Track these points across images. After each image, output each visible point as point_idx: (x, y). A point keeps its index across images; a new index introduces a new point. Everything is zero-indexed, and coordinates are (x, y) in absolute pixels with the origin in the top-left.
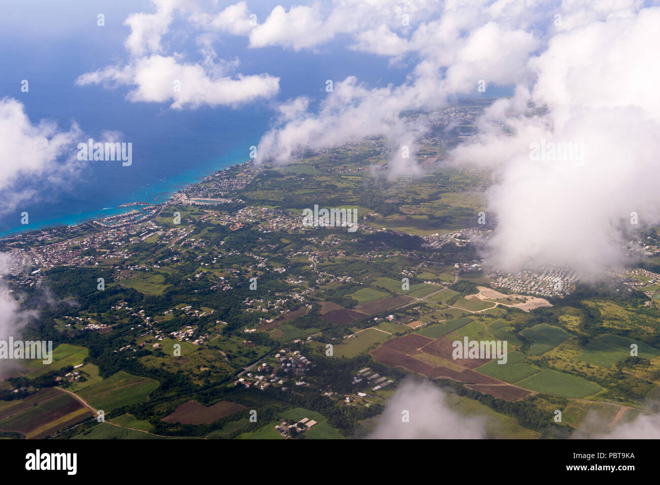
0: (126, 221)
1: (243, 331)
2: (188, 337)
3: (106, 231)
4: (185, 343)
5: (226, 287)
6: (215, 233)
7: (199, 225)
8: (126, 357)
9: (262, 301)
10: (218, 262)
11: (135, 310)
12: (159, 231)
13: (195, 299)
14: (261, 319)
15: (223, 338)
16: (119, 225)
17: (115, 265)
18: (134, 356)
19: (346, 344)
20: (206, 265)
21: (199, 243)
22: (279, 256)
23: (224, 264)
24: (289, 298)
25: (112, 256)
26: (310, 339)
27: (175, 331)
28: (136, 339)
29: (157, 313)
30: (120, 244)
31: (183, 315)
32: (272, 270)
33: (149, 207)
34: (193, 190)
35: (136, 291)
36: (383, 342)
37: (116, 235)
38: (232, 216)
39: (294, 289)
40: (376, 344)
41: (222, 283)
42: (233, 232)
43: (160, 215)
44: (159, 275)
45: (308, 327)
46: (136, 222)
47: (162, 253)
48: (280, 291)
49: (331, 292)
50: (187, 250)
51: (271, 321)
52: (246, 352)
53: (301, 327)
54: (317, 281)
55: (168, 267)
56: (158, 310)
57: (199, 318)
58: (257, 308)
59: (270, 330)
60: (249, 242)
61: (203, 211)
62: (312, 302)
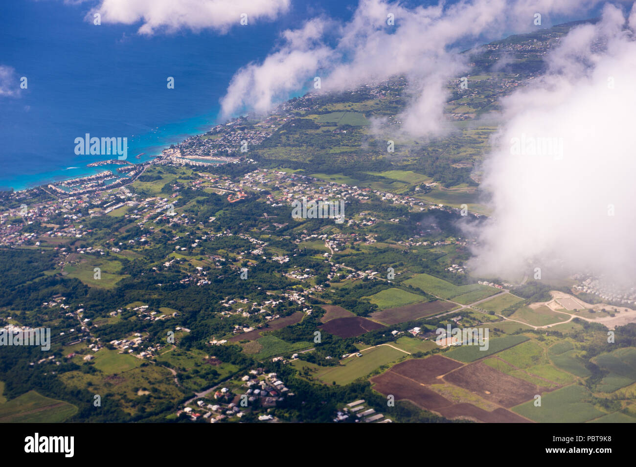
0: (92, 187)
1: (209, 342)
2: (132, 348)
3: (61, 198)
4: (127, 355)
5: (202, 281)
6: (206, 206)
7: (187, 193)
8: (43, 371)
9: (246, 301)
10: (200, 245)
11: (71, 308)
12: (130, 200)
13: (156, 296)
14: (237, 327)
15: (179, 351)
16: (81, 191)
17: (61, 247)
18: (54, 371)
19: (344, 365)
20: (183, 249)
21: (180, 219)
22: (284, 239)
23: (207, 248)
24: (283, 298)
25: (60, 234)
26: (296, 357)
27: (117, 339)
28: (64, 348)
29: (101, 314)
30: (75, 217)
31: (134, 318)
32: (270, 259)
33: (126, 168)
34: (192, 144)
35: (80, 282)
36: (391, 365)
37: (73, 205)
38: (234, 182)
39: (294, 287)
40: (382, 367)
41: (199, 275)
42: (231, 204)
43: (139, 178)
44: (116, 262)
45: (298, 340)
46: (104, 187)
47: (128, 231)
48: (274, 289)
49: (345, 292)
50: (163, 228)
51: (250, 329)
52: (205, 372)
53: (289, 340)
54: (329, 277)
55: (131, 251)
56: (102, 310)
57: (154, 322)
58: (236, 311)
59: (245, 342)
60: (249, 219)
61: (196, 175)
62: (314, 305)
